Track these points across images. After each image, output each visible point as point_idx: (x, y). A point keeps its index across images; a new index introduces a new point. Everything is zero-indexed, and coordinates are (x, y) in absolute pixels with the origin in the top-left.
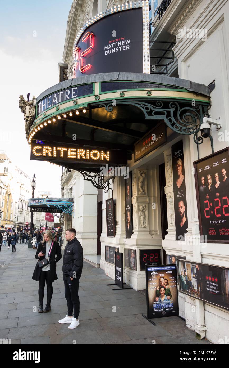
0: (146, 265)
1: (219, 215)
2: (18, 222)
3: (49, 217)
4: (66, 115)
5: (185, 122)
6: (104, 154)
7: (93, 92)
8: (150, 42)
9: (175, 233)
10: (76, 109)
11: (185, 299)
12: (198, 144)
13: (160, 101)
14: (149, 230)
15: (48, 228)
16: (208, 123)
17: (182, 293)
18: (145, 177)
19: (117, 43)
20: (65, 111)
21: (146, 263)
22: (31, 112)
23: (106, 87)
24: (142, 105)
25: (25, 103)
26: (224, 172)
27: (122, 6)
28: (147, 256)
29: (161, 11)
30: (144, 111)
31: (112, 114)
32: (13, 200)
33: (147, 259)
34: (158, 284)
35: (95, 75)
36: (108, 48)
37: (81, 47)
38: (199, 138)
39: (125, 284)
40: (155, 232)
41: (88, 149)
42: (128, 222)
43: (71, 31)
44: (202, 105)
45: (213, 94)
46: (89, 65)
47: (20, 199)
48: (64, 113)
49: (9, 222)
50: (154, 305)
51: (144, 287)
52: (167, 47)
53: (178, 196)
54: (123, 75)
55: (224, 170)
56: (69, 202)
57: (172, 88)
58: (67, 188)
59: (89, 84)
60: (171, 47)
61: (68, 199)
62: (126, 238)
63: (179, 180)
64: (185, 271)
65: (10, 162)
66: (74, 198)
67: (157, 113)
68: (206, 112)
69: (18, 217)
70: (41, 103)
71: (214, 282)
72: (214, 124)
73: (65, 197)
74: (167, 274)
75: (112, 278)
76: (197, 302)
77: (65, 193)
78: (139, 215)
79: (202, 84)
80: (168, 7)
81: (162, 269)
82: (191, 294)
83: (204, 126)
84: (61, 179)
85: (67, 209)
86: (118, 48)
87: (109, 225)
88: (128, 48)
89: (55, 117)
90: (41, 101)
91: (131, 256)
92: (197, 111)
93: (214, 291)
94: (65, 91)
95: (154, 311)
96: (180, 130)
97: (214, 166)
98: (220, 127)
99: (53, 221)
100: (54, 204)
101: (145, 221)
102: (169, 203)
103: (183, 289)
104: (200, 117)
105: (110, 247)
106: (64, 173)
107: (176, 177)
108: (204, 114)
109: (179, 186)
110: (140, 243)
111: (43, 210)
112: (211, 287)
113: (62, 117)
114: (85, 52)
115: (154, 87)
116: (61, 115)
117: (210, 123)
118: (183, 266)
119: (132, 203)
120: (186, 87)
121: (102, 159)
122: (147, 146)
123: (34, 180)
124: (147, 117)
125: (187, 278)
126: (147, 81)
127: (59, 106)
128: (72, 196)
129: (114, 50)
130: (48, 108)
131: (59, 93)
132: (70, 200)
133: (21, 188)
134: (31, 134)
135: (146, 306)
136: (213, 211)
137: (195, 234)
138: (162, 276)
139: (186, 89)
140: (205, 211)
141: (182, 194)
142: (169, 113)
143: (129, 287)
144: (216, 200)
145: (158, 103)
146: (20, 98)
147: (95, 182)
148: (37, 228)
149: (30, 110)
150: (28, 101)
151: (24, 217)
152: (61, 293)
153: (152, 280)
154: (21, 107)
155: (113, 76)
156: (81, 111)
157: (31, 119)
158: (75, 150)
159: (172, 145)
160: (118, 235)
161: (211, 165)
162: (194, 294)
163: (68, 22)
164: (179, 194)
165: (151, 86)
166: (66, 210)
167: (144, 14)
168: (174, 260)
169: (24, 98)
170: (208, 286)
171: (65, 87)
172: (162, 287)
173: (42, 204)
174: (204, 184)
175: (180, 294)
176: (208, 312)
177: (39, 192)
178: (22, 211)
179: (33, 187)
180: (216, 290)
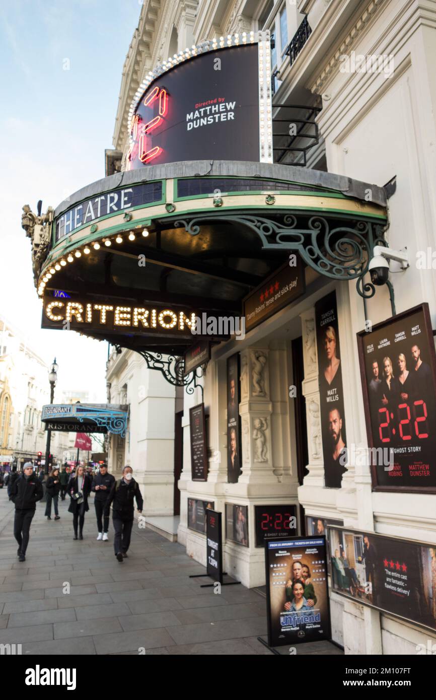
0: (267, 537)
1: (408, 438)
2: (22, 451)
3: (82, 441)
4: (110, 241)
5: (339, 255)
6: (184, 318)
7: (163, 196)
8: (274, 106)
9: (323, 472)
10: (128, 230)
11: (342, 605)
12: (365, 297)
13: (292, 216)
14: (274, 467)
15: (82, 463)
16: (384, 257)
17: (337, 593)
18: (265, 364)
19: (210, 107)
20: (108, 234)
21: (267, 532)
22: (43, 236)
23: (187, 188)
24: (256, 221)
25: (33, 219)
26: (415, 352)
27: (220, 41)
28: (270, 519)
29: (293, 50)
30: (261, 233)
31: (201, 242)
32: (13, 408)
33: (270, 524)
34: (290, 575)
35: (167, 166)
36: (193, 117)
37: (143, 116)
38: (367, 286)
39: (226, 574)
40: (284, 470)
41: (154, 309)
42: (232, 451)
43: (129, 91)
44: (373, 224)
45: (393, 203)
46: (157, 149)
47: (28, 406)
48: (106, 238)
49: (4, 450)
50: (282, 619)
51: (262, 581)
52: (305, 116)
53: (328, 400)
54: (220, 165)
55: (415, 348)
56: (119, 413)
57: (315, 191)
58: (117, 384)
59: (154, 182)
60: (313, 116)
61: (118, 407)
62: (229, 482)
63: (329, 368)
64: (342, 550)
65: (10, 335)
66: (130, 404)
67: (286, 238)
68: (380, 236)
69: (22, 441)
70: (62, 219)
71: (401, 573)
72: (395, 259)
73: (113, 402)
74: (307, 554)
75: (200, 561)
76: (367, 612)
77: (114, 393)
78: (254, 437)
79: (372, 184)
80: (308, 40)
81: (298, 545)
82: (354, 596)
83: (377, 262)
84: (107, 368)
85: (116, 425)
86: (212, 117)
87: (195, 457)
88: (231, 118)
89: (90, 245)
90: (63, 214)
91: (238, 518)
92: (362, 235)
93: (399, 590)
94: (109, 195)
95: (282, 630)
96: (330, 271)
97: (397, 340)
98: (408, 265)
99: (90, 448)
100: (90, 416)
101: (265, 450)
102: (310, 414)
103: (339, 587)
104: (368, 246)
105: (197, 501)
106: (113, 356)
107: (323, 362)
108: (376, 241)
109: (329, 380)
110: (254, 493)
111: (70, 427)
112: (394, 581)
113: (102, 244)
114: (151, 124)
115: (279, 188)
116: (100, 241)
117: (388, 258)
118: (337, 540)
119: (240, 414)
120: (341, 188)
121: (182, 328)
122: (268, 303)
123: (53, 370)
124: (267, 246)
125: (347, 563)
126: (266, 176)
127: (98, 224)
128: (126, 401)
129: (204, 119)
130: (75, 227)
131: (97, 200)
132: (123, 408)
133: (31, 385)
134: (42, 279)
135: (265, 620)
136: (395, 429)
137: (361, 474)
138: (298, 558)
139: (340, 192)
140: (380, 429)
141: (337, 396)
142: (308, 237)
143: (235, 582)
144: (401, 406)
145: (287, 219)
146: (23, 209)
147: (170, 373)
148: (59, 462)
149: (42, 233)
150: (39, 215)
151: (35, 441)
152: (97, 593)
153: (277, 567)
154: (26, 227)
155: (202, 168)
156: (138, 233)
157: (42, 249)
158: (129, 309)
159: (317, 301)
160: (212, 476)
161: (391, 339)
162: (360, 596)
163: (124, 74)
164: (329, 396)
165: (273, 186)
166: (114, 427)
167: (261, 55)
168: (320, 527)
169: (31, 210)
170: (388, 579)
171: (109, 187)
172: (298, 581)
173: (68, 416)
174: (377, 375)
175: (333, 596)
176: (388, 634)
177: (64, 393)
178: (30, 429)
179: (52, 384)
180: (404, 588)
